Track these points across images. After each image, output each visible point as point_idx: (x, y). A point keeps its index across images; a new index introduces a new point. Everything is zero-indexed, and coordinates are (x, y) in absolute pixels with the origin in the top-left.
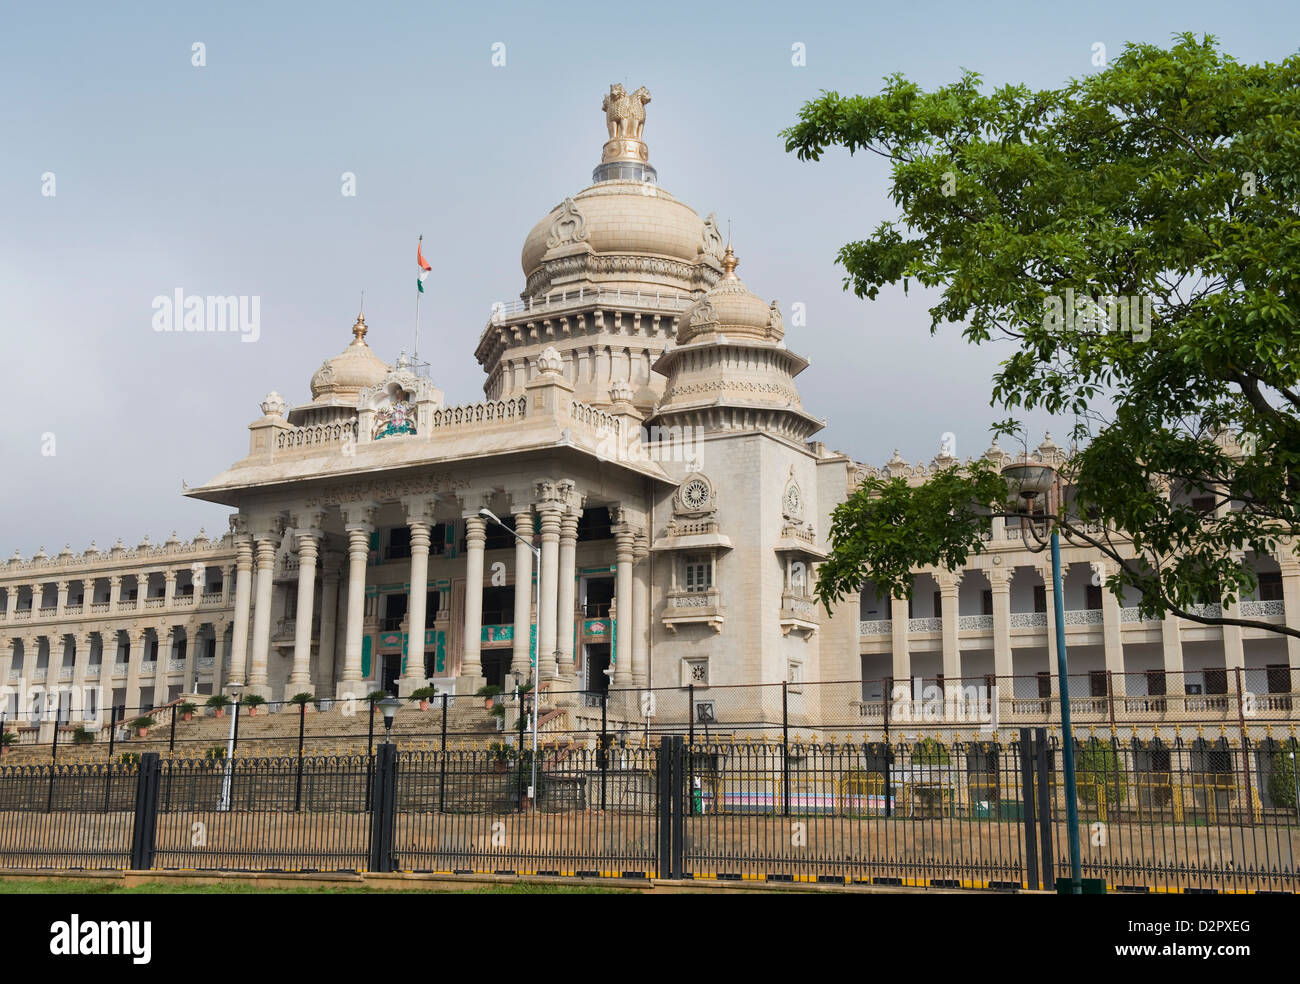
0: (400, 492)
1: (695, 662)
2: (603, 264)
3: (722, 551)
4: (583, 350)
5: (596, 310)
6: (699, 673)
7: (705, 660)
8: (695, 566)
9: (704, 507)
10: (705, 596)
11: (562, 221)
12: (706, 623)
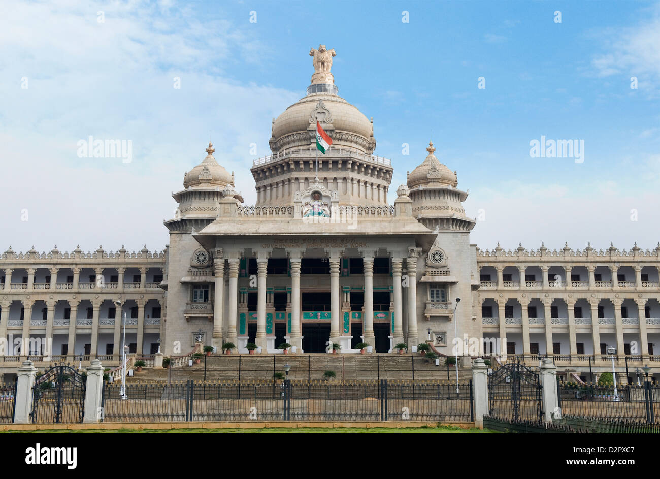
0: (323, 246)
1: (438, 334)
2: (338, 136)
3: (453, 284)
4: (340, 178)
5: (350, 160)
6: (440, 339)
7: (444, 333)
8: (435, 290)
9: (442, 263)
10: (447, 304)
11: (318, 111)
12: (448, 317)
